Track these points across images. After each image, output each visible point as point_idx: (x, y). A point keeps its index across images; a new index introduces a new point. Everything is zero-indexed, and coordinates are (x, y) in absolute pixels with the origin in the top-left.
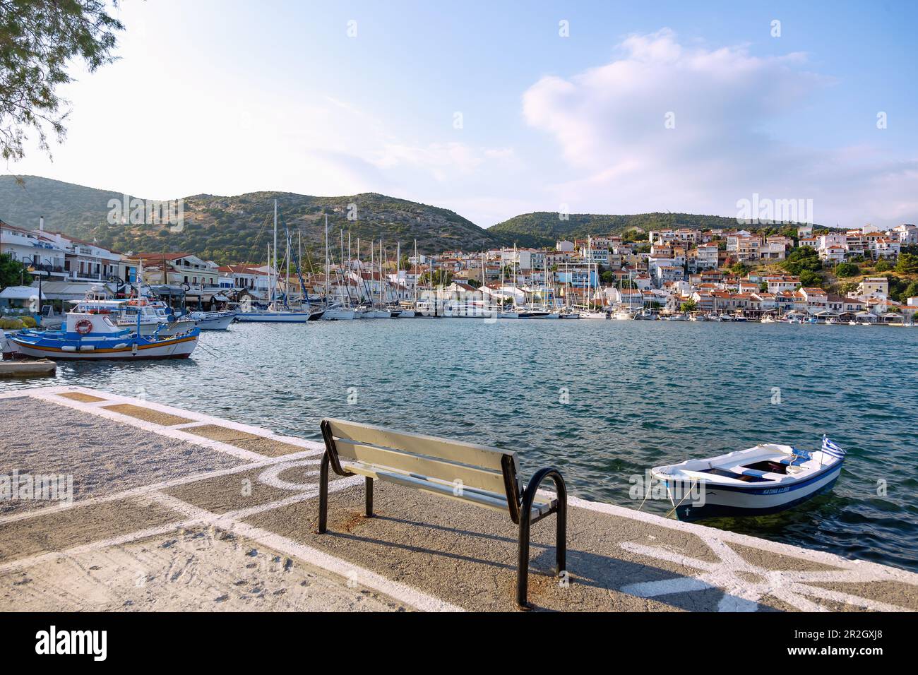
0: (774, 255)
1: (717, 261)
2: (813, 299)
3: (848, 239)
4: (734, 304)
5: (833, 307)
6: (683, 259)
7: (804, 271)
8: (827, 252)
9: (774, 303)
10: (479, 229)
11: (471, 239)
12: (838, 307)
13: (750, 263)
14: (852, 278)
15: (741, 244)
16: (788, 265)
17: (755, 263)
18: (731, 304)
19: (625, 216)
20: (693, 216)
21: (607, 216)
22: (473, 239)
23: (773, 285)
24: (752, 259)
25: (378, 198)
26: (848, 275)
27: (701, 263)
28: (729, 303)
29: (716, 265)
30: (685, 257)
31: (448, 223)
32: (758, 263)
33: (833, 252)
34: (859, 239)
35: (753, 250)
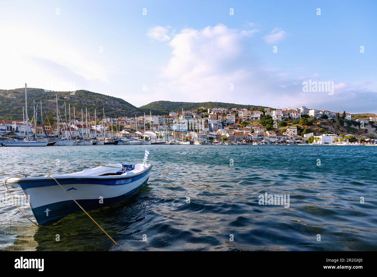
0: (256, 118)
1: (235, 121)
2: (271, 135)
3: (283, 112)
4: (242, 138)
5: (278, 138)
6: (222, 120)
7: (267, 125)
8: (275, 117)
9: (257, 137)
10: (135, 107)
11: (131, 112)
12: (280, 138)
13: (247, 122)
14: (285, 127)
15: (244, 114)
16: (262, 122)
17: (249, 122)
18: (241, 138)
19: (198, 103)
20: (224, 104)
21: (190, 103)
22: (133, 112)
23: (256, 130)
24: (248, 120)
25: (87, 93)
26: (283, 126)
27: (229, 122)
28: (240, 137)
29: (235, 122)
30: (222, 119)
31: (120, 105)
32: (250, 122)
33: (277, 117)
34: (287, 112)
35: (249, 116)
